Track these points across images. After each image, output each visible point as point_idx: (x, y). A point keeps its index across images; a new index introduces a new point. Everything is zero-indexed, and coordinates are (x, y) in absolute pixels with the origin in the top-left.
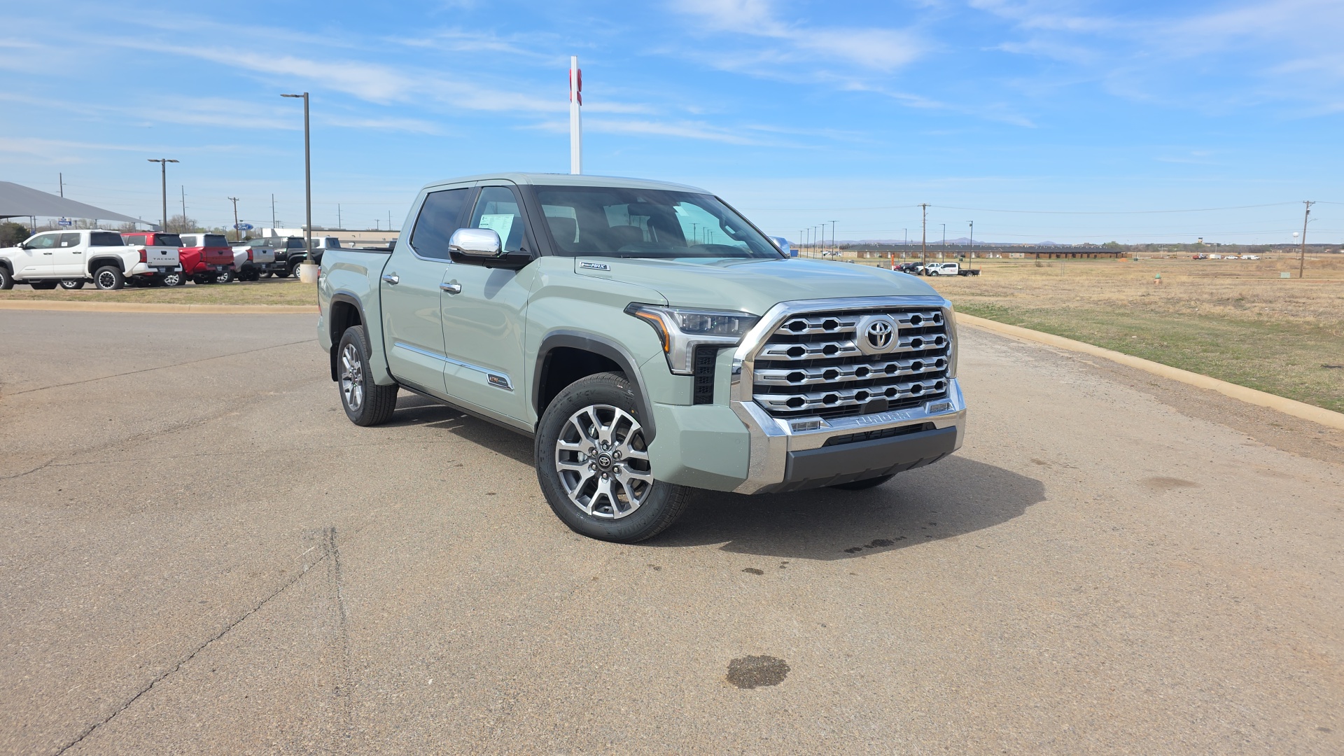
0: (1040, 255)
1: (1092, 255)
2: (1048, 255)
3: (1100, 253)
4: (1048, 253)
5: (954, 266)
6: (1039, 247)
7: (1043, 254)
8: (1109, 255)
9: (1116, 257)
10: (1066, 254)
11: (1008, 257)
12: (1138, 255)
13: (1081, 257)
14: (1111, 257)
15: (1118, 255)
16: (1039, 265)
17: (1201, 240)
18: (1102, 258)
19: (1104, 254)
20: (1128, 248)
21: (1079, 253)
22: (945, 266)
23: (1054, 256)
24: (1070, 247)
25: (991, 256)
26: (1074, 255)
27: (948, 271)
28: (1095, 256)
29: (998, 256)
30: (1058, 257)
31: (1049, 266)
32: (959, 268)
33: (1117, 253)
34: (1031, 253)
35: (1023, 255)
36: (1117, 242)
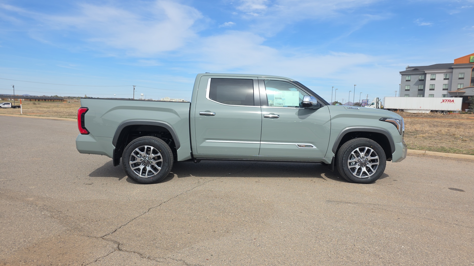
0: (31, 100)
1: (52, 100)
2: (35, 100)
3: (55, 99)
4: (34, 99)
5: (9, 104)
6: (30, 97)
7: (32, 99)
8: (59, 100)
9: (61, 101)
10: (42, 99)
11: (17, 100)
12: (68, 100)
13: (48, 101)
14: (59, 101)
15: (62, 100)
16: (34, 104)
17: (86, 96)
18: (56, 101)
19: (57, 100)
20: (65, 98)
21: (47, 99)
22: (5, 104)
23: (37, 100)
24: (38, 97)
26: (45, 100)
27: (6, 106)
28: (54, 101)
29: (12, 100)
30: (39, 101)
31: (39, 104)
32: (12, 105)
33: (61, 100)
34: (27, 99)
35: (24, 99)
36: (58, 95)
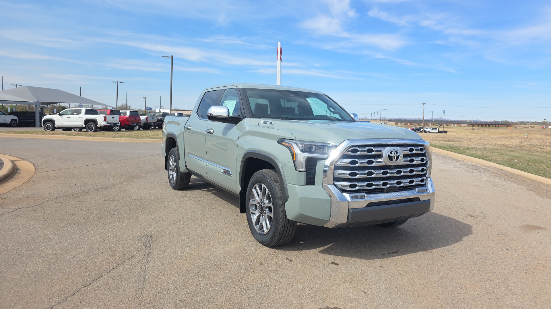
0: (474, 125)
1: (496, 126)
2: (477, 125)
3: (500, 125)
4: (477, 124)
5: (437, 129)
6: (474, 122)
7: (475, 125)
8: (504, 126)
9: (508, 127)
10: (486, 125)
11: (460, 126)
12: (517, 126)
13: (492, 126)
14: (505, 126)
15: (508, 126)
16: (473, 130)
17: (545, 120)
18: (501, 127)
19: (502, 126)
20: (513, 123)
21: (491, 125)
22: (433, 129)
23: (480, 126)
24: (487, 122)
25: (453, 125)
26: (489, 125)
27: (434, 131)
28: (498, 126)
29: (456, 125)
30: (482, 126)
31: (478, 130)
32: (439, 130)
33: (508, 125)
34: (470, 124)
35: (467, 125)
36: (508, 120)
